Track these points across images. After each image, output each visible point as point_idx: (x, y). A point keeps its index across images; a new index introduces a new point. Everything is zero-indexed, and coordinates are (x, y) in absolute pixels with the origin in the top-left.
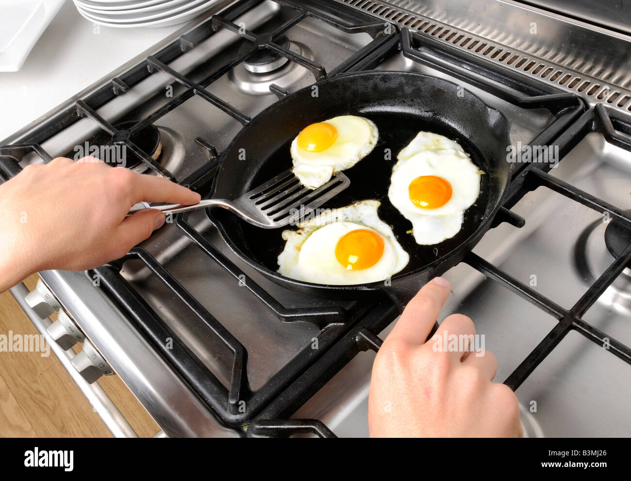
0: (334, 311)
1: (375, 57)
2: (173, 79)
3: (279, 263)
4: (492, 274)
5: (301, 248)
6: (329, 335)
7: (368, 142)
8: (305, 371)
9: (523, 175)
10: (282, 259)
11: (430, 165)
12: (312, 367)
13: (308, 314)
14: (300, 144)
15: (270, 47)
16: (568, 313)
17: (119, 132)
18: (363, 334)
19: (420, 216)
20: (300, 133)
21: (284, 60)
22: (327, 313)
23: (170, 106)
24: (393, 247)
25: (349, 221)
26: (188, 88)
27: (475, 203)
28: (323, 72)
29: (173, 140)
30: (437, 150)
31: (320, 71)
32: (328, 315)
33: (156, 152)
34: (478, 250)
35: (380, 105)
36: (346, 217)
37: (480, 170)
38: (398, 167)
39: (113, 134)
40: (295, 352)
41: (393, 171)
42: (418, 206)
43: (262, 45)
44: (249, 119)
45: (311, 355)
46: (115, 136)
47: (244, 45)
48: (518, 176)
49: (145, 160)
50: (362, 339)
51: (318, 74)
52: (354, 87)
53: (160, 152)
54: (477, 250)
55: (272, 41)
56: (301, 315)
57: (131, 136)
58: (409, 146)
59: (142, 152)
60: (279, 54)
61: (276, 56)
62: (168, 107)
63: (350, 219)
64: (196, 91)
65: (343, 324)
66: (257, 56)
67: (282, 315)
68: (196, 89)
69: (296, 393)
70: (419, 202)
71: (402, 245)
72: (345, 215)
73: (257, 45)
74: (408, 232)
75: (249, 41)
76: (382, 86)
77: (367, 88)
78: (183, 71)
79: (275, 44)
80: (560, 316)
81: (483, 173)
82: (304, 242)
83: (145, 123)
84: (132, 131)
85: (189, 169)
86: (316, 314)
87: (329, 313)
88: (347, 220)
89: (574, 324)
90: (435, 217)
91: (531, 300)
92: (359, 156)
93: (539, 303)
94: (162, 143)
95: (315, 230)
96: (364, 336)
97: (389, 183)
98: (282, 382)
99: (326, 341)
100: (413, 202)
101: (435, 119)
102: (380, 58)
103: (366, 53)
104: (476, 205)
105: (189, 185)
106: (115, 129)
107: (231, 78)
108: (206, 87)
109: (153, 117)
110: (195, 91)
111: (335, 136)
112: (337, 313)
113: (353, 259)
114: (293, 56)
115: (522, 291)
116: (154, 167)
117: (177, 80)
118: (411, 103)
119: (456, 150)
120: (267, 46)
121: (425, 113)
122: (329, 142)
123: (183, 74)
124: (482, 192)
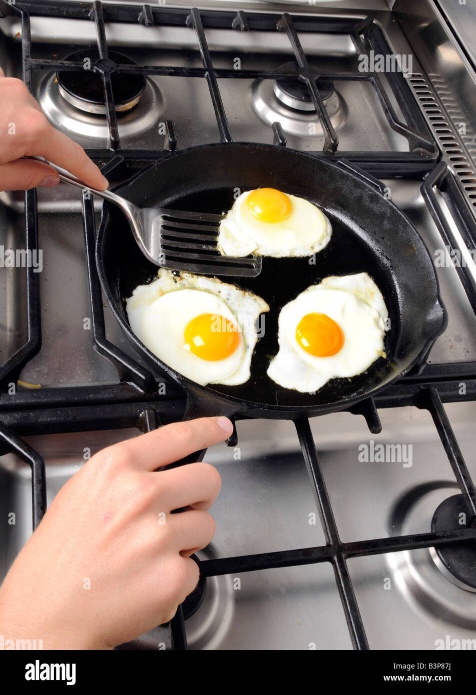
0: (142, 374)
1: (394, 169)
2: (199, 47)
3: (135, 292)
4: (307, 454)
5: (164, 294)
6: (122, 390)
7: (311, 245)
8: (74, 406)
9: (422, 387)
10: (140, 291)
11: (343, 311)
12: (83, 407)
13: (118, 358)
14: (249, 199)
15: (308, 84)
16: (339, 545)
17: (108, 59)
18: (148, 415)
19: (292, 350)
20: (258, 189)
21: (311, 107)
22: (134, 371)
23: (173, 71)
24: (243, 359)
25: (227, 304)
26: (204, 66)
27: (350, 378)
28: (335, 146)
29: (154, 105)
30: (362, 301)
31: (331, 143)
32: (135, 373)
33: (127, 104)
34: (315, 423)
35: (352, 219)
36: (228, 297)
37: (384, 351)
38: (315, 289)
39: (101, 57)
40: (89, 382)
41: (308, 290)
42: (298, 339)
43: (304, 78)
44: (229, 139)
45: (91, 396)
46: (101, 61)
47: (289, 64)
48: (416, 384)
49: (107, 105)
50: (144, 418)
51: (328, 146)
52: (339, 183)
53: (131, 107)
54: (313, 422)
55: (316, 80)
56: (112, 354)
57: (115, 72)
58: (342, 278)
59: (111, 95)
60: (312, 98)
61: (307, 98)
62: (170, 70)
63: (229, 302)
64: (207, 75)
65: (142, 391)
66: (291, 84)
67: (97, 341)
68: (209, 72)
69: (49, 419)
70: (301, 337)
71: (252, 363)
72: (229, 295)
73: (300, 74)
74: (267, 356)
75: (297, 64)
76: (367, 202)
77: (351, 193)
78: (212, 45)
79: (315, 86)
80: (330, 541)
81: (384, 356)
82: (173, 290)
83: (137, 69)
84: (120, 68)
85: (145, 143)
86: (125, 364)
87: (137, 372)
88: (226, 301)
89: (335, 558)
90: (303, 362)
91: (319, 505)
92: (292, 251)
93: (323, 514)
94: (140, 99)
95: (190, 288)
96: (147, 417)
97: (293, 297)
98: (46, 400)
99: (115, 395)
100: (297, 333)
101: (388, 271)
102: (398, 174)
103: (390, 160)
104: (350, 380)
105: (123, 159)
106: (107, 54)
107: (254, 87)
108: (220, 78)
109: (151, 69)
110: (207, 73)
111: (287, 216)
112: (144, 378)
113: (199, 342)
114: (321, 109)
115: (318, 490)
116: (109, 118)
117: (201, 51)
118: (380, 239)
119: (380, 315)
120: (308, 81)
121: (385, 259)
122: (275, 217)
123: (210, 49)
124: (367, 373)
